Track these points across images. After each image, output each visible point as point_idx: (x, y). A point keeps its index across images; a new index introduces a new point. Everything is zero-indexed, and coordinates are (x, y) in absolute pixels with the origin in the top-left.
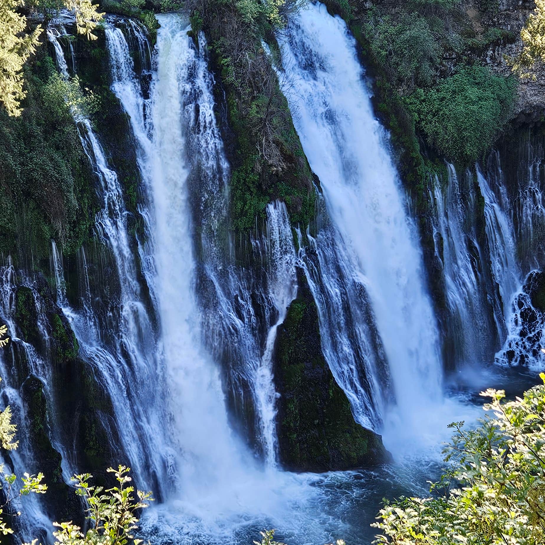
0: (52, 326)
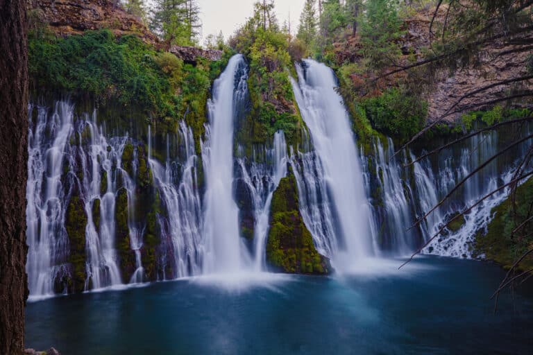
0: (140, 164)
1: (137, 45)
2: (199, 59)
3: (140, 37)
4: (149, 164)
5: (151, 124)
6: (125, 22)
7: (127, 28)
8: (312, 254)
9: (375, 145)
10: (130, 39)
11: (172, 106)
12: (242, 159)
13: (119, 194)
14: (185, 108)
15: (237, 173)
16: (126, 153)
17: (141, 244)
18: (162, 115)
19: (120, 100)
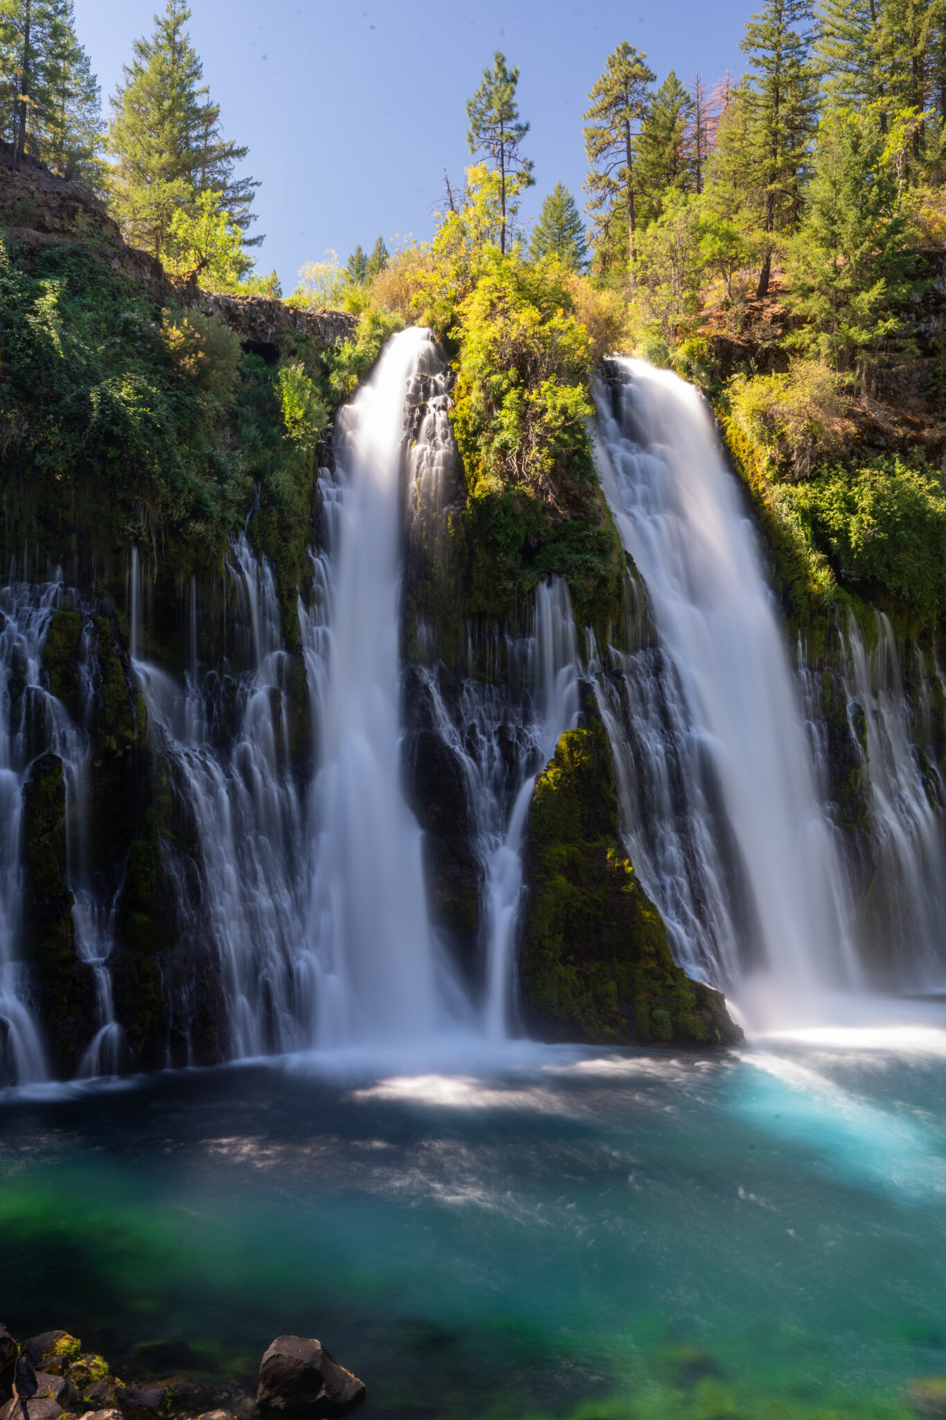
0: (104, 674)
1: (92, 281)
2: (288, 337)
3: (103, 255)
4: (134, 678)
5: (139, 544)
6: (54, 204)
7: (57, 224)
8: (670, 981)
9: (840, 634)
10: (70, 260)
11: (209, 487)
12: (430, 667)
13: (34, 774)
14: (251, 494)
15: (417, 712)
16: (57, 636)
17: (109, 946)
18: (179, 513)
19: (38, 460)
